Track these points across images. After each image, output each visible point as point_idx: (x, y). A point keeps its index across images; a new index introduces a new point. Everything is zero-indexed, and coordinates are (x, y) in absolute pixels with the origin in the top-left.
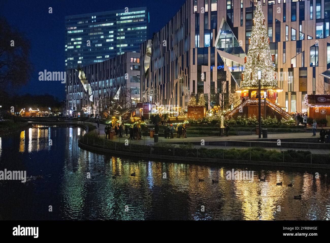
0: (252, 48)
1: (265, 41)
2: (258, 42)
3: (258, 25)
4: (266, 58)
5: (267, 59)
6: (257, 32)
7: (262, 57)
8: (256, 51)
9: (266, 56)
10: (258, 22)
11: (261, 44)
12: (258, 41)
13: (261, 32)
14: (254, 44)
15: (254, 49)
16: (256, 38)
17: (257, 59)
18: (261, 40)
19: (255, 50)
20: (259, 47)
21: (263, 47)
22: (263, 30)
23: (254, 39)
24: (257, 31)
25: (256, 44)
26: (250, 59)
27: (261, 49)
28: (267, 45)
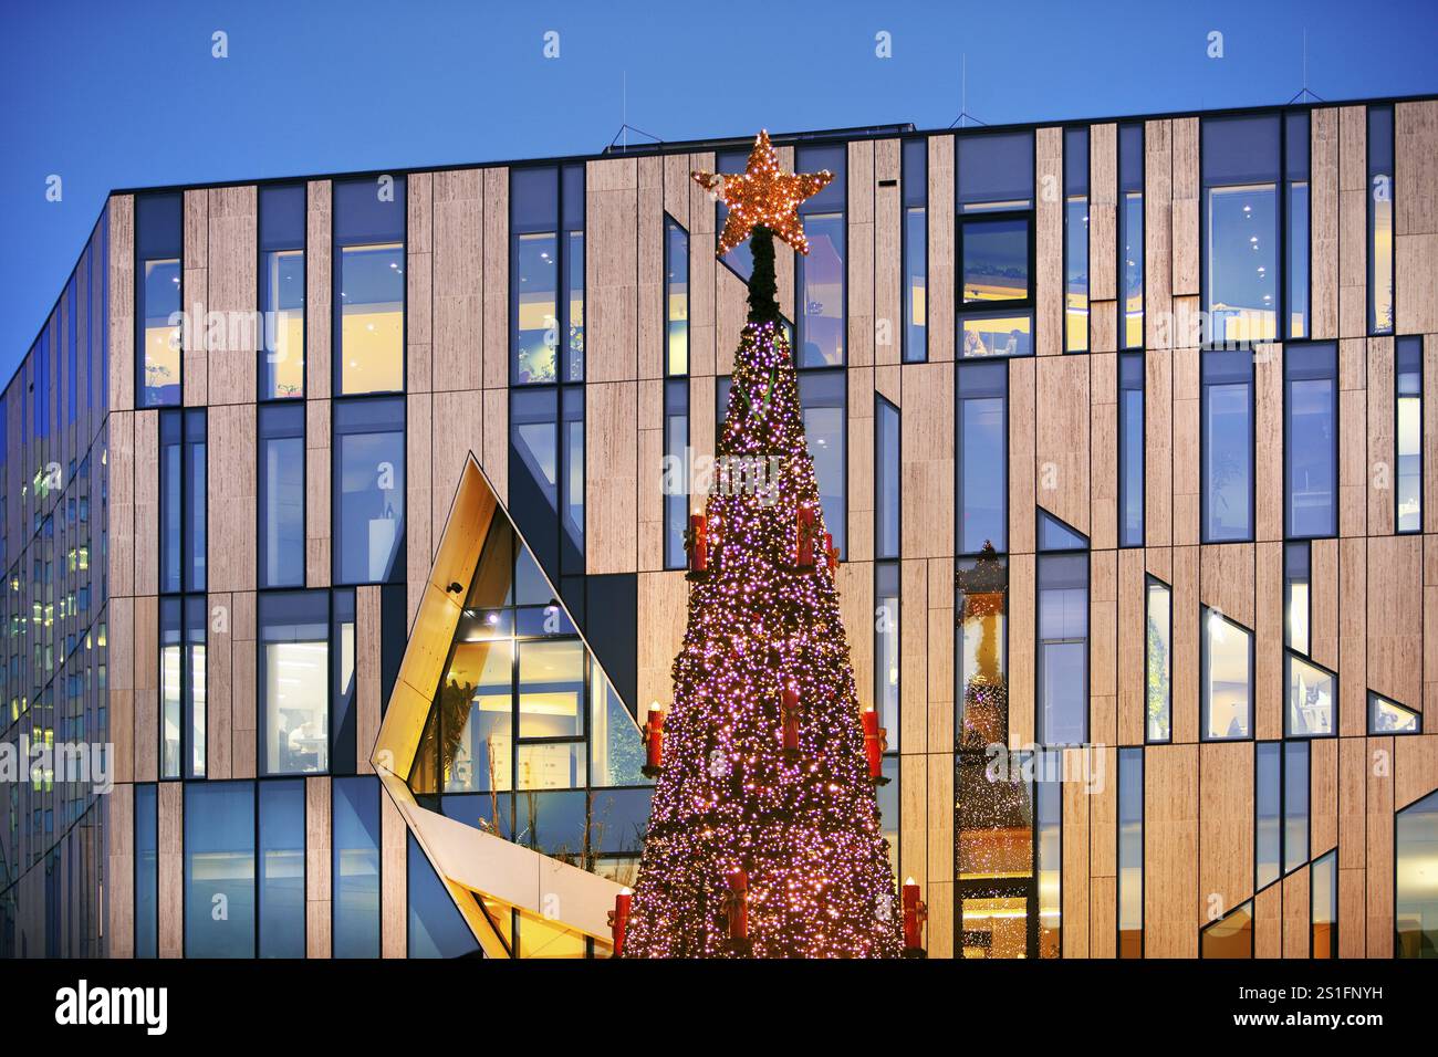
0: (674, 813)
1: (821, 741)
2: (743, 749)
3: (745, 567)
4: (823, 915)
5: (839, 923)
6: (728, 642)
7: (777, 910)
8: (717, 838)
9: (821, 898)
10: (739, 538)
11: (774, 772)
12: (737, 735)
13: (776, 644)
14: (695, 772)
15: (694, 819)
16: (715, 710)
17: (720, 921)
18: (771, 728)
19: (708, 833)
20: (751, 807)
21: (789, 801)
22: (791, 620)
23: (694, 719)
24: (735, 639)
25: (719, 768)
26: (652, 924)
27: (765, 819)
28: (840, 781)
